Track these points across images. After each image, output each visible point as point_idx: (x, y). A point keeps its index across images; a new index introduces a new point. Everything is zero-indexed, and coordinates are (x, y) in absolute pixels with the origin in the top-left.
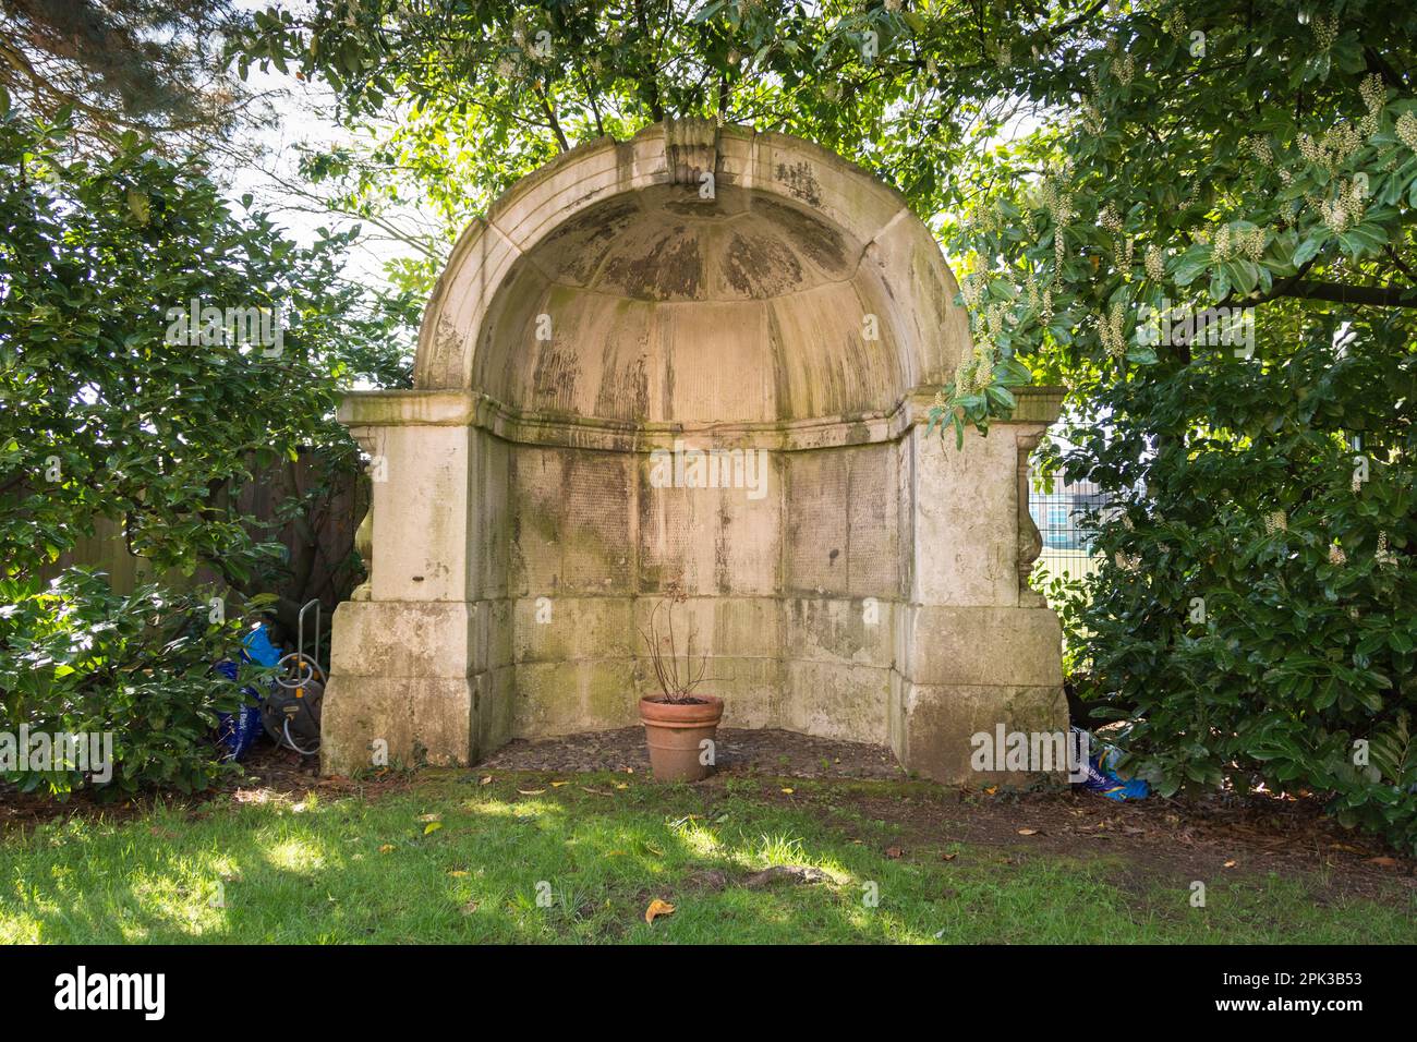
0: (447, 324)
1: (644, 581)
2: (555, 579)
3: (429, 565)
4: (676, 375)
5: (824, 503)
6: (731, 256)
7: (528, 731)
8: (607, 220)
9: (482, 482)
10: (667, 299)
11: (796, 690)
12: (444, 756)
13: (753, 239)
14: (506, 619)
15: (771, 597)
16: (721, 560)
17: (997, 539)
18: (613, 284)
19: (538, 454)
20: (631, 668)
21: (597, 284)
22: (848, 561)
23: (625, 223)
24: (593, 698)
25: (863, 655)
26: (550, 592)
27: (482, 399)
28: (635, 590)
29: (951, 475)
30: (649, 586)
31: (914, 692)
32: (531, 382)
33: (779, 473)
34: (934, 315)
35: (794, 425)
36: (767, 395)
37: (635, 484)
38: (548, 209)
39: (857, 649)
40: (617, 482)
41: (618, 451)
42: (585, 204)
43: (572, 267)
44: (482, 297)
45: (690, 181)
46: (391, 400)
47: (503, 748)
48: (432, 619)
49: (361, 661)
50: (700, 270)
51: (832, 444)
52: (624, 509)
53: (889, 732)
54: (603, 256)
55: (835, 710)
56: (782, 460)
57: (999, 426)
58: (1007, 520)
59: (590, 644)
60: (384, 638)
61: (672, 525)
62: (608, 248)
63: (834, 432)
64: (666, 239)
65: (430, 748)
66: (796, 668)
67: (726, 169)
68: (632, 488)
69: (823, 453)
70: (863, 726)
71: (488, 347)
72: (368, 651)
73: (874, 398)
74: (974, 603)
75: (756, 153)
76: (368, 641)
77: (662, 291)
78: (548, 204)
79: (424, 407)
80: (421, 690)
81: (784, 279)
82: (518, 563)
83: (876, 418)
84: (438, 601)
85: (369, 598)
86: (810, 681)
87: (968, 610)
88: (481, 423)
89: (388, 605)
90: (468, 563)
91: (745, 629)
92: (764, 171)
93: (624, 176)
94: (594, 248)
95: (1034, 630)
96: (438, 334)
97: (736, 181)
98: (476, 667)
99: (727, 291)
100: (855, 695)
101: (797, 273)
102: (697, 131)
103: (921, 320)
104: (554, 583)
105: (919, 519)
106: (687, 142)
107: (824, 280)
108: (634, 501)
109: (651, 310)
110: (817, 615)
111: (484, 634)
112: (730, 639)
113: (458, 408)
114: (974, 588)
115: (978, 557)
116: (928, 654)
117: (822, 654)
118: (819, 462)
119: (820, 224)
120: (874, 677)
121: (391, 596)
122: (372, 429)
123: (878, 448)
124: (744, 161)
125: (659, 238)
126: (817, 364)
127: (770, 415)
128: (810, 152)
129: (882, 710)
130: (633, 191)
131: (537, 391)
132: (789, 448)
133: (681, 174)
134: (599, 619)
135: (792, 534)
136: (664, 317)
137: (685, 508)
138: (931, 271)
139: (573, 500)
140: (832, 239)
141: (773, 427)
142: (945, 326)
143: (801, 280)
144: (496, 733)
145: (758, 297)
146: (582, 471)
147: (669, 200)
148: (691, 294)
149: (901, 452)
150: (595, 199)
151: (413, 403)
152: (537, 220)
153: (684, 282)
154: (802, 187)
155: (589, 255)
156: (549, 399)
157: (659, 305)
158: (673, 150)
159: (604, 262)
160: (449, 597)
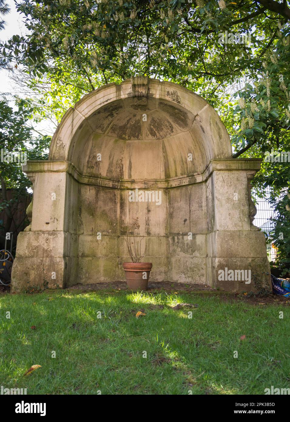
0: (60, 140)
1: (122, 231)
2: (93, 229)
3: (51, 218)
4: (133, 165)
5: (182, 204)
6: (150, 125)
7: (83, 281)
8: (112, 110)
9: (70, 192)
10: (130, 139)
11: (173, 267)
12: (54, 285)
13: (158, 119)
14: (76, 241)
15: (164, 236)
16: (147, 224)
17: (242, 208)
18: (113, 133)
19: (88, 187)
20: (117, 261)
21: (108, 133)
22: (190, 222)
23: (118, 112)
24: (105, 270)
25: (197, 254)
26: (90, 233)
27: (71, 164)
28: (119, 234)
29: (226, 187)
30: (124, 233)
31: (217, 260)
32: (86, 164)
33: (166, 195)
34: (218, 137)
35: (171, 179)
36: (162, 171)
37: (119, 199)
38: (94, 105)
39: (194, 251)
40: (113, 198)
41: (114, 188)
42: (106, 103)
43: (99, 127)
44: (72, 132)
45: (139, 96)
46: (41, 164)
47: (74, 285)
48: (52, 237)
49: (26, 252)
50: (141, 129)
51: (184, 184)
52: (115, 207)
53: (206, 279)
54: (110, 123)
55: (187, 273)
56: (167, 191)
57: (241, 171)
58: (245, 202)
59: (104, 252)
60: (35, 244)
61: (131, 213)
62: (112, 121)
63: (184, 181)
64: (130, 119)
65: (50, 282)
66: (173, 260)
67: (151, 92)
68: (118, 200)
69: (180, 188)
70: (197, 278)
71: (73, 149)
72: (29, 248)
73: (197, 169)
74: (236, 229)
75: (160, 88)
76: (29, 244)
77: (129, 137)
78: (94, 103)
79: (52, 166)
80: (47, 261)
81: (168, 132)
82: (80, 223)
83: (199, 174)
84: (54, 231)
85: (30, 230)
86: (178, 264)
87: (234, 232)
88: (70, 172)
89: (37, 232)
90: (65, 218)
91: (156, 247)
92: (163, 93)
93: (118, 95)
94: (107, 121)
95: (256, 238)
96: (57, 143)
97: (154, 96)
98: (66, 254)
99: (149, 137)
100: (194, 267)
101: (172, 130)
102: (142, 80)
103: (214, 138)
104: (92, 230)
105: (216, 202)
106: (139, 83)
107: (181, 131)
108: (119, 205)
109: (125, 143)
110: (180, 241)
111: (69, 244)
112: (151, 250)
113: (63, 166)
114: (236, 225)
115: (236, 214)
116: (221, 247)
117: (182, 254)
118: (179, 191)
119: (180, 111)
120: (200, 260)
121: (38, 229)
122: (34, 174)
123: (199, 184)
124: (156, 90)
125: (128, 118)
126: (178, 159)
127: (163, 177)
128: (177, 87)
129: (204, 272)
130: (121, 99)
131: (88, 167)
132: (169, 187)
133: (137, 94)
134: (107, 243)
135: (171, 215)
136: (129, 145)
137: (135, 207)
138: (217, 123)
139: (99, 203)
140: (184, 116)
141: (164, 180)
142: (222, 140)
143: (173, 132)
144: (72, 279)
145: (159, 139)
146: (102, 194)
147: (132, 104)
148: (138, 137)
149: (207, 185)
150: (109, 102)
151: (48, 165)
152: (90, 108)
153: (136, 133)
154: (175, 98)
155: (106, 122)
156: (92, 170)
157: (127, 141)
158: (134, 86)
159: (110, 126)
160: (58, 229)
